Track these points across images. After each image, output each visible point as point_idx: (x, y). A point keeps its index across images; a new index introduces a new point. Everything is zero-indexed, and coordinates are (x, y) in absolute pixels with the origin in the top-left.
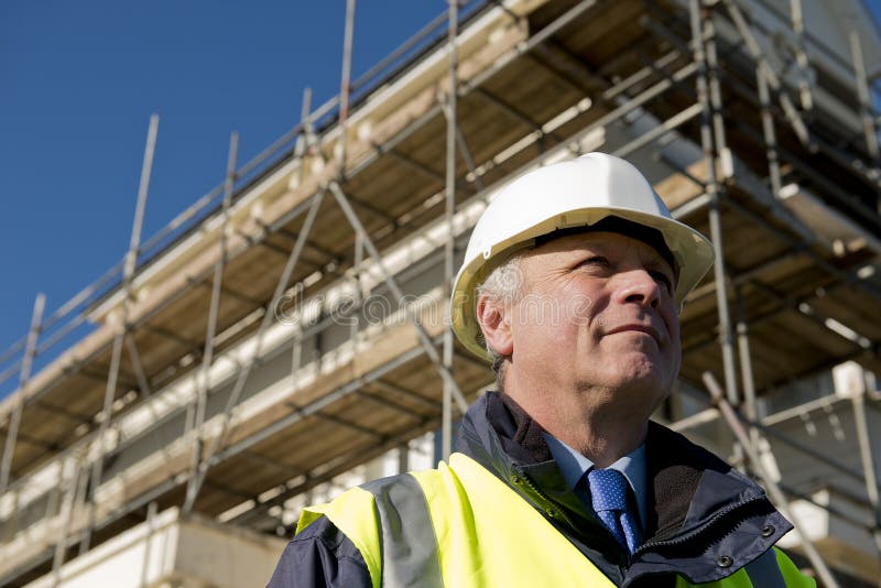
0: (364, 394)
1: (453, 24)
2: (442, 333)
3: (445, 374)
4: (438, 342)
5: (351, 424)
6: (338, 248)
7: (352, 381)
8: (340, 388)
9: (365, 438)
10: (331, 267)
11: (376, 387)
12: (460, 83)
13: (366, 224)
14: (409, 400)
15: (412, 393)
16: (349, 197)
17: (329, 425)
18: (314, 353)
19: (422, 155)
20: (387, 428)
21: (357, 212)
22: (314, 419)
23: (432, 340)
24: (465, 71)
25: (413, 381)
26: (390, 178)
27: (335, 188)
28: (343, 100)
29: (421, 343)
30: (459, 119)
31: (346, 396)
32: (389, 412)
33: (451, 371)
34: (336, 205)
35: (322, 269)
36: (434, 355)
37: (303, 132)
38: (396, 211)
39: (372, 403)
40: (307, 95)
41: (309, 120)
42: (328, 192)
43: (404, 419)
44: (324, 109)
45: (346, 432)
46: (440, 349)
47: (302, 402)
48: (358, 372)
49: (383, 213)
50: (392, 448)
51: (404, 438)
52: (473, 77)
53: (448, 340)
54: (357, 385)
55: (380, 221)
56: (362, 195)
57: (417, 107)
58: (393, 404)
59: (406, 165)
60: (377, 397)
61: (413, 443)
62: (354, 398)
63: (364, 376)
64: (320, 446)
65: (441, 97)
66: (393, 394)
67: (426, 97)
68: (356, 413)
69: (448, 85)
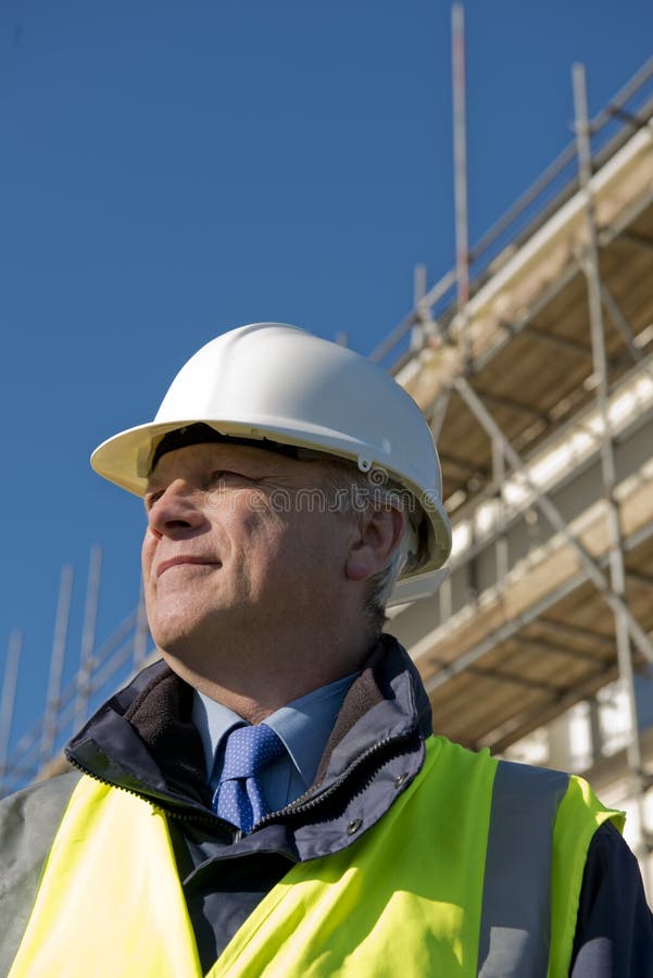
0: (522, 638)
1: (584, 156)
2: (607, 552)
3: (615, 604)
4: (604, 564)
5: (514, 678)
6: (479, 459)
7: (505, 624)
8: (491, 635)
9: (536, 695)
10: (475, 483)
11: (536, 630)
12: (599, 230)
13: (504, 428)
14: (583, 642)
15: (586, 631)
16: (481, 393)
17: (488, 683)
18: (467, 592)
19: (567, 327)
20: (562, 680)
21: (492, 412)
22: (466, 678)
23: (596, 561)
24: (605, 214)
25: (584, 616)
26: (529, 363)
27: (462, 385)
28: (461, 274)
29: (581, 568)
30: (605, 276)
31: (501, 645)
32: (559, 660)
33: (625, 599)
34: (465, 407)
35: (464, 487)
36: (599, 581)
37: (418, 321)
38: (547, 401)
39: (536, 650)
40: (420, 275)
41: (424, 304)
42: (454, 393)
43: (581, 667)
44: (441, 288)
45: (509, 690)
46: (607, 572)
47: (448, 656)
48: (511, 611)
49: (529, 407)
50: (574, 703)
51: (588, 688)
52: (616, 218)
53: (616, 560)
54: (512, 629)
55: (527, 418)
56: (501, 387)
57: (550, 269)
58: (562, 648)
59: (546, 345)
60: (541, 641)
61: (604, 695)
62: (511, 646)
63: (519, 616)
64: (481, 710)
65: (578, 251)
66: (562, 636)
67: (560, 255)
68: (517, 664)
69: (585, 235)
